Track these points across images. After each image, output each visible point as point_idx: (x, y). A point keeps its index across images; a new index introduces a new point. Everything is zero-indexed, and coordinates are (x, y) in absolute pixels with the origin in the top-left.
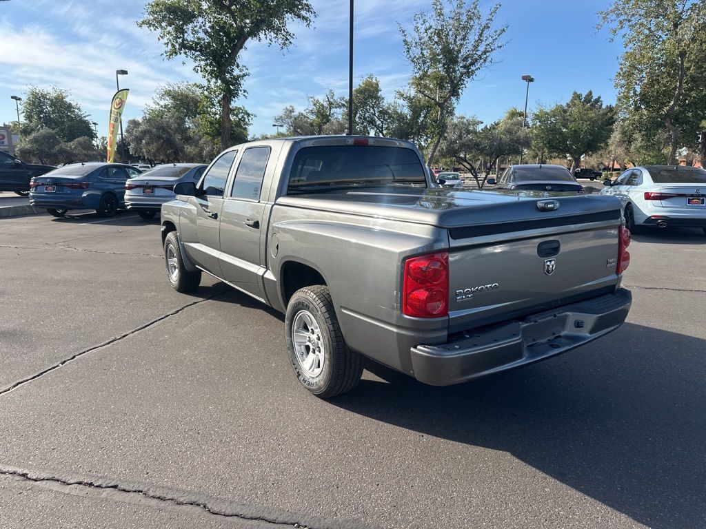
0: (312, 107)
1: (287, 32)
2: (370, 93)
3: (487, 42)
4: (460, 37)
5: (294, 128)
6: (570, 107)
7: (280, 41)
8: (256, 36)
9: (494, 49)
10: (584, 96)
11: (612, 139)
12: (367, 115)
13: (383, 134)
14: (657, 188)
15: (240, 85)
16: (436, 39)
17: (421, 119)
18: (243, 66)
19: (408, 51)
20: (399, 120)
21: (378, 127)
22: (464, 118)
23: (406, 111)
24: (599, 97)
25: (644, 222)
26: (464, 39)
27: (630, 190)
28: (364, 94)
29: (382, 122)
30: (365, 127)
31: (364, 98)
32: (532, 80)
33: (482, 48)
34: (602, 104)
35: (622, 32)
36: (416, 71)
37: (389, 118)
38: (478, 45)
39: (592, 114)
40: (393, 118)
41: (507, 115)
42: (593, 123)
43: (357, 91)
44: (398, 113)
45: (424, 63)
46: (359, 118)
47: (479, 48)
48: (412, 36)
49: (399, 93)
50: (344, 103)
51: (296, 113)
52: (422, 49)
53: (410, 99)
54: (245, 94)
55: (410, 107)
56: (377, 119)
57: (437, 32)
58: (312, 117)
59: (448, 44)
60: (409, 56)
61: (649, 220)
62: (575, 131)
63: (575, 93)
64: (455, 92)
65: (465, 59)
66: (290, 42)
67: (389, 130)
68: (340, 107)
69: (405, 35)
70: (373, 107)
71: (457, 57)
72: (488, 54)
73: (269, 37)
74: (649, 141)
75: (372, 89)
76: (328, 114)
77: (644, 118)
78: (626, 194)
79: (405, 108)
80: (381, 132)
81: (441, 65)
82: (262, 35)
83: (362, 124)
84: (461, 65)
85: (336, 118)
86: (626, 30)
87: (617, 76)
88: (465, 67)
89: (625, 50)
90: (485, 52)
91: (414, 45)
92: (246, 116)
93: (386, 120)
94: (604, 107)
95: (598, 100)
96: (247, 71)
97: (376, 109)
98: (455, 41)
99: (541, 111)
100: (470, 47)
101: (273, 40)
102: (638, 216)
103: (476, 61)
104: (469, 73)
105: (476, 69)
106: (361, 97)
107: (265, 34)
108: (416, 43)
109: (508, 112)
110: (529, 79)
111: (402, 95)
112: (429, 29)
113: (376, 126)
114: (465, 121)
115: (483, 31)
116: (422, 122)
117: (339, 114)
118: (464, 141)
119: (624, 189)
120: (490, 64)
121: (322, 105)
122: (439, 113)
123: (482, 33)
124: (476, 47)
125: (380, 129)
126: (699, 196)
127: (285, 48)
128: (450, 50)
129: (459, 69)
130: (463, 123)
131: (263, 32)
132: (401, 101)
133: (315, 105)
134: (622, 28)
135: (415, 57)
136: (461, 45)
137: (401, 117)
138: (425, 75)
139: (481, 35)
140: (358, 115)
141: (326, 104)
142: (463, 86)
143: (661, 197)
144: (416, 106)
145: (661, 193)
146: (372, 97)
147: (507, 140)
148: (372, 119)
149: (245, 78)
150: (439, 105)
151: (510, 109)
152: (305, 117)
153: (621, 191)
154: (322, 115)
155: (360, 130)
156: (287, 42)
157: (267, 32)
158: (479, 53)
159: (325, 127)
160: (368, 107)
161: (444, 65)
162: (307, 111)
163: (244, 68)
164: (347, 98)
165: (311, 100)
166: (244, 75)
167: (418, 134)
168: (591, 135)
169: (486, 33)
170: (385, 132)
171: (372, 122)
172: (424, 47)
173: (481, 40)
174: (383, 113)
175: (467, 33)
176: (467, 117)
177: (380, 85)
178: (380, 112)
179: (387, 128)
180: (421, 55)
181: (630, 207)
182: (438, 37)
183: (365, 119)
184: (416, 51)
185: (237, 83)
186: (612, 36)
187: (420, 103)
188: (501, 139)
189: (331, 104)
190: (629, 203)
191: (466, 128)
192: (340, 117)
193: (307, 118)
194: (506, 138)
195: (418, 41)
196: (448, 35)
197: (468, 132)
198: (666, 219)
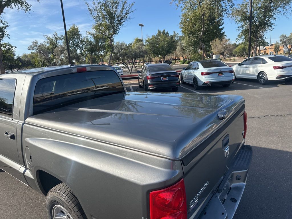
0: (47, 40)
1: (27, 4)
2: (75, 33)
3: (127, 10)
4: (115, 7)
5: (39, 51)
6: (157, 36)
7: (24, 8)
8: (9, 6)
9: (130, 13)
10: (162, 32)
11: (177, 49)
12: (75, 42)
13: (84, 51)
14: (205, 70)
15: (5, 31)
16: (104, 8)
17: (100, 43)
18: (5, 22)
19: (91, 14)
20: (90, 44)
21: (81, 48)
22: (119, 43)
23: (93, 40)
24: (168, 32)
25: (203, 85)
26: (116, 8)
27: (194, 71)
28: (72, 33)
29: (82, 45)
30: (74, 48)
31: (72, 35)
32: (143, 26)
33: (124, 12)
34: (169, 35)
35: (180, 5)
36: (96, 23)
37: (85, 43)
38: (123, 11)
39: (167, 39)
40: (87, 43)
41: (135, 40)
42: (168, 42)
43: (68, 32)
44: (89, 41)
45: (100, 19)
46: (71, 44)
47: (123, 12)
48: (92, 7)
49: (88, 32)
50: (63, 38)
51: (39, 44)
52: (97, 13)
53: (94, 35)
54: (9, 36)
55: (94, 38)
56: (80, 44)
57: (103, 4)
58: (48, 45)
59: (110, 10)
60: (92, 16)
61: (204, 84)
62: (162, 46)
63: (159, 31)
64: (115, 32)
65: (118, 17)
66: (30, 9)
67: (86, 49)
68: (61, 39)
69: (89, 6)
70: (77, 39)
71: (114, 16)
72: (127, 15)
73: (17, 7)
74: (195, 50)
75: (75, 31)
76: (56, 43)
77: (192, 40)
78: (193, 73)
79: (92, 39)
80: (83, 50)
81: (107, 20)
82: (13, 5)
83: (73, 47)
84: (116, 20)
85: (60, 45)
86: (182, 5)
87: (180, 24)
88: (118, 21)
89: (182, 13)
90: (126, 14)
91: (93, 10)
92: (10, 48)
93: (84, 45)
94: (170, 36)
95: (167, 33)
96: (7, 24)
97: (79, 40)
98: (112, 9)
99: (149, 39)
100: (120, 12)
101: (20, 8)
102: (200, 82)
103: (123, 18)
104: (120, 24)
105: (123, 22)
106: (71, 35)
107: (15, 5)
108: (95, 10)
109: (135, 39)
110: (142, 25)
111: (90, 33)
112: (100, 3)
113: (80, 47)
114: (120, 44)
115: (124, 4)
116: (100, 45)
117: (61, 43)
118: (121, 53)
119: (192, 71)
120: (129, 19)
121: (52, 39)
122: (110, 42)
123: (124, 5)
124: (122, 12)
125: (82, 49)
126: (222, 72)
127: (27, 13)
128: (111, 13)
129: (116, 22)
130: (119, 45)
131: (14, 4)
132: (90, 36)
133: (48, 39)
134: (180, 3)
135: (95, 16)
136: (115, 11)
137: (91, 43)
138: (101, 25)
139: (123, 6)
140: (70, 43)
141: (54, 39)
142: (119, 29)
143: (208, 74)
144: (97, 38)
145: (208, 72)
146: (76, 35)
147: (138, 52)
148: (77, 44)
149: (7, 28)
150: (108, 38)
151: (136, 38)
152: (44, 45)
153: (190, 72)
154: (53, 44)
155: (73, 49)
156: (28, 9)
157: (16, 4)
158: (124, 14)
159: (55, 49)
160: (75, 39)
161: (109, 20)
162: (45, 42)
163: (6, 23)
164: (64, 35)
165: (46, 37)
166: (6, 27)
167: (99, 50)
168: (168, 47)
169: (126, 5)
170: (84, 50)
171: (77, 46)
172: (99, 12)
173: (123, 8)
174: (82, 41)
175: (117, 5)
176: (121, 43)
177: (79, 29)
178: (81, 41)
179: (85, 48)
180: (97, 15)
181: (195, 79)
182: (105, 7)
183: (74, 44)
184: (95, 14)
185: (3, 31)
186: (176, 7)
187: (98, 36)
188: (136, 51)
189: (56, 38)
190: (195, 77)
191: (121, 47)
192: (62, 44)
193: (45, 45)
194: (138, 51)
195: (95, 9)
196: (109, 6)
197: (122, 49)
198: (211, 83)
